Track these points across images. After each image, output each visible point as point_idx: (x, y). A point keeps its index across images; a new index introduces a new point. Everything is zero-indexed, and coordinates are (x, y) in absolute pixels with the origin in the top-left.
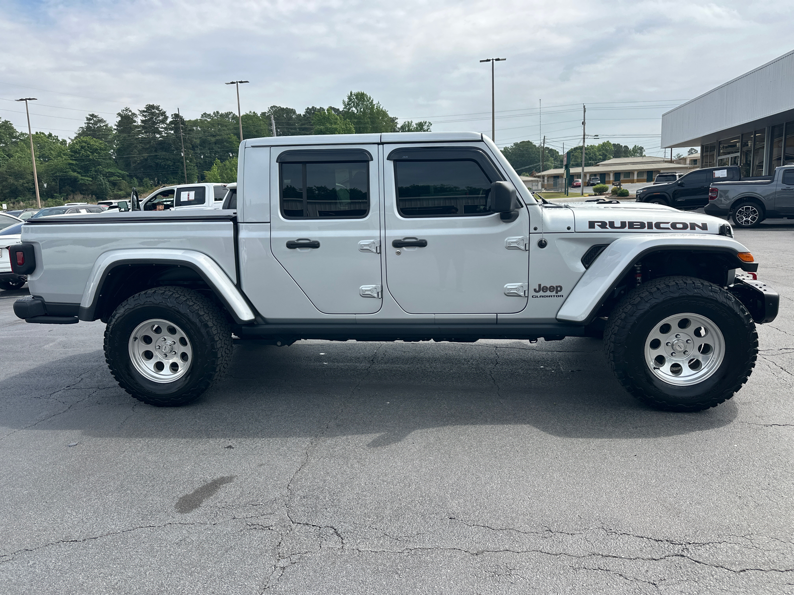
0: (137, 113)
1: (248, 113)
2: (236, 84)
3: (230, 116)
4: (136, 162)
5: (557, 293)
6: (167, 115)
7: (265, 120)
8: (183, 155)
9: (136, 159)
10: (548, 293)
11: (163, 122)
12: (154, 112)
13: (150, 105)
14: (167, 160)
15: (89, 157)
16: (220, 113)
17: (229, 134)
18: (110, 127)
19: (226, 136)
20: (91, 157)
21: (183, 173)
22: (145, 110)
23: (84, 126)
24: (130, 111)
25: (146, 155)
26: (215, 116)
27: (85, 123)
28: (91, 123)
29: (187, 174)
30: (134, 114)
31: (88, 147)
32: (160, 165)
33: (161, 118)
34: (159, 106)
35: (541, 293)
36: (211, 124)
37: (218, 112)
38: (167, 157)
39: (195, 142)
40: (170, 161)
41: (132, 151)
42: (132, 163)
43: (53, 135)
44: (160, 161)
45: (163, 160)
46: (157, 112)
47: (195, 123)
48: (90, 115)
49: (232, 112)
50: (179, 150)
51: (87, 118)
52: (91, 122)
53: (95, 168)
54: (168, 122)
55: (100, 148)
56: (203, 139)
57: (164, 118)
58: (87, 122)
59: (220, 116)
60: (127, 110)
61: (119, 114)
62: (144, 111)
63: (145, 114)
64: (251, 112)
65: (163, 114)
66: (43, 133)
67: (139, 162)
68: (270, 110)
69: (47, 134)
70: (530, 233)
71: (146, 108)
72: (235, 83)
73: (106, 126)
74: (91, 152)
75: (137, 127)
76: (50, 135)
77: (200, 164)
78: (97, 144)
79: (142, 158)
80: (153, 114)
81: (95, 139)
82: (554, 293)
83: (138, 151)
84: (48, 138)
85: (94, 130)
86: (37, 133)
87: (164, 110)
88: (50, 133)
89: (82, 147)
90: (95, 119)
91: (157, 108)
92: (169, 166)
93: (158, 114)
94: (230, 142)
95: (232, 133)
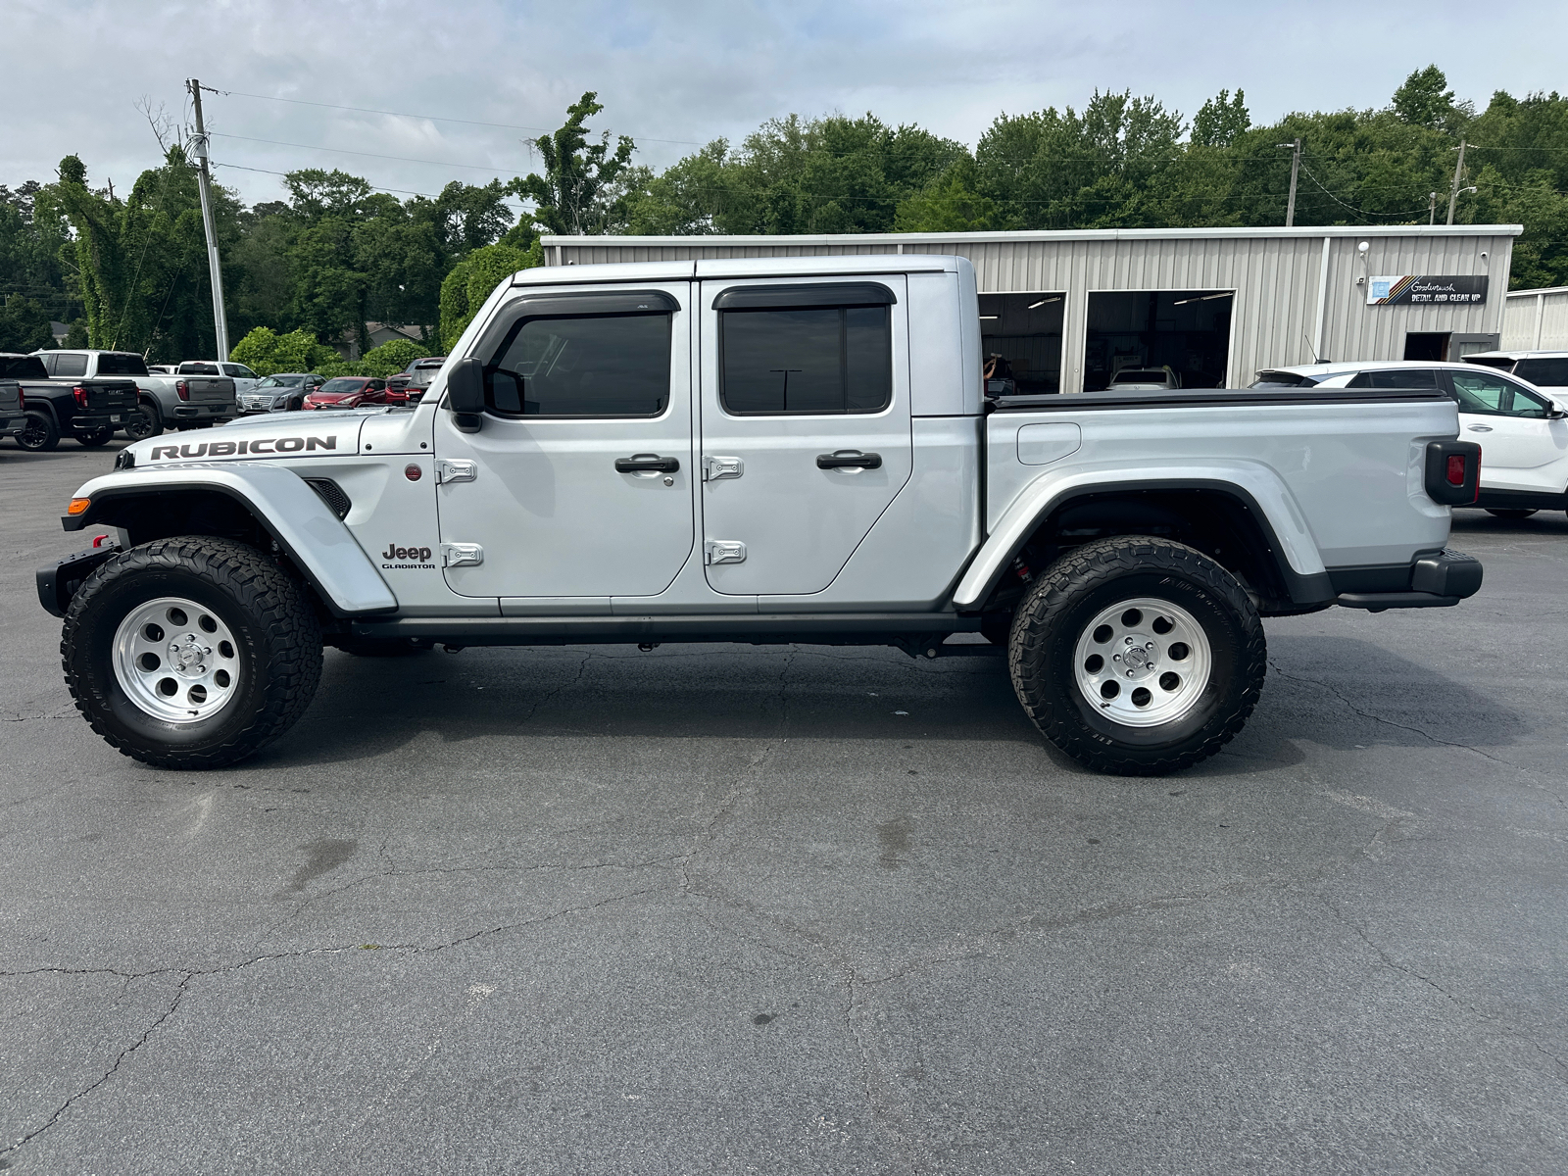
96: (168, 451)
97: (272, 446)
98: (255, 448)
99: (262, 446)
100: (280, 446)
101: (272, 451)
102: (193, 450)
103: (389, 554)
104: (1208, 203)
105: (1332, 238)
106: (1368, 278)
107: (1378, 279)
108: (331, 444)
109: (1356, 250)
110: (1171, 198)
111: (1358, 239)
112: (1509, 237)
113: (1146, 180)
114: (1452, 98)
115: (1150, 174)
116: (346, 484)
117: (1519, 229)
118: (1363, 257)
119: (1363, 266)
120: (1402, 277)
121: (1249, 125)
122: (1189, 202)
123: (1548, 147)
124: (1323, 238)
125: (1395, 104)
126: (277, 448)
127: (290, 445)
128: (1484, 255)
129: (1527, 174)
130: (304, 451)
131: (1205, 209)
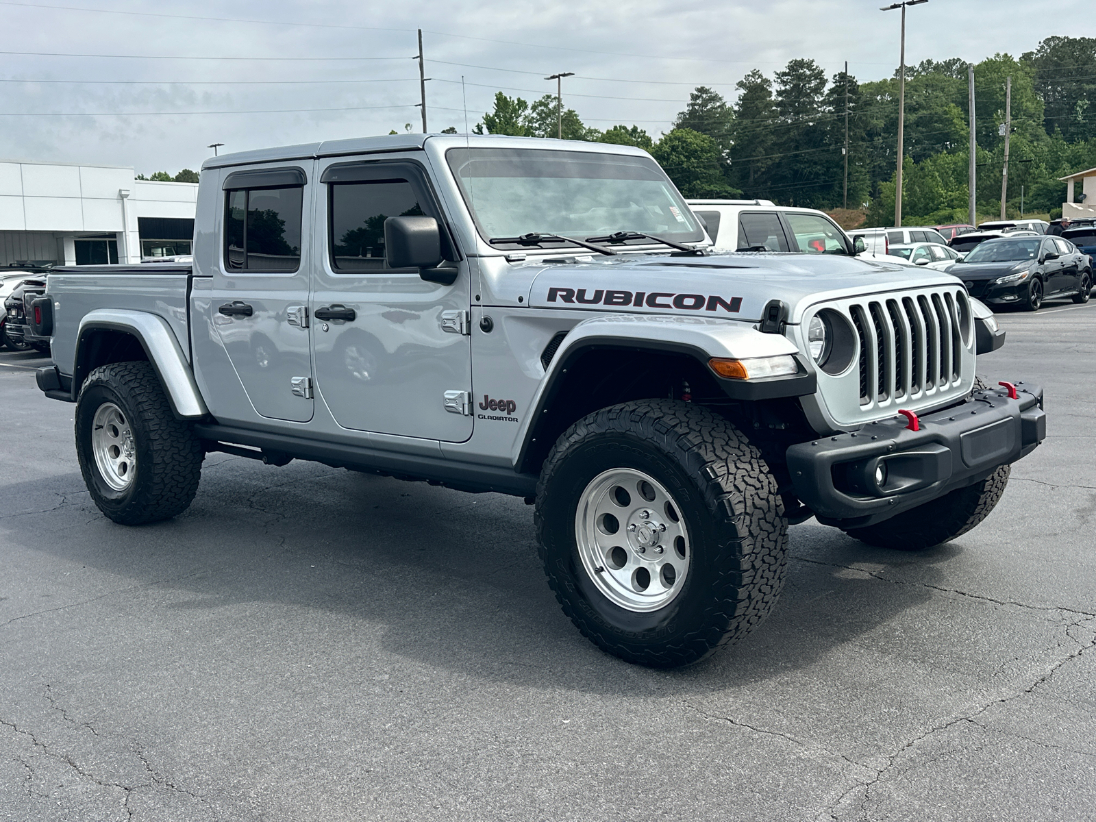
0: (772, 77)
1: (992, 57)
2: (901, 9)
3: (954, 68)
4: (759, 170)
5: (509, 413)
6: (825, 78)
7: (1028, 69)
8: (844, 153)
9: (759, 164)
10: (498, 413)
11: (817, 90)
12: (801, 74)
13: (796, 61)
14: (815, 163)
15: (682, 165)
16: (935, 62)
17: (947, 105)
18: (729, 108)
19: (939, 110)
20: (685, 165)
21: (842, 188)
22: (787, 71)
23: (686, 109)
24: (760, 76)
25: (777, 156)
26: (924, 70)
27: (688, 105)
28: (698, 104)
29: (848, 190)
30: (766, 81)
31: (683, 148)
32: (801, 174)
33: (813, 84)
34: (813, 61)
35: (489, 412)
36: (912, 87)
37: (929, 62)
38: (816, 159)
39: (875, 126)
40: (821, 164)
41: (754, 151)
42: (752, 173)
43: (639, 130)
44: (802, 166)
45: (807, 165)
46: (808, 73)
47: (881, 87)
48: (698, 90)
49: (959, 60)
50: (839, 141)
51: (692, 95)
52: (698, 101)
53: (690, 184)
54: (826, 90)
55: (702, 148)
56: (892, 118)
57: (820, 83)
58: (690, 102)
59: (935, 68)
60: (754, 74)
61: (741, 84)
62: (784, 74)
63: (785, 78)
64: (998, 55)
65: (819, 75)
66: (624, 128)
67: (763, 170)
68: (1042, 47)
69: (630, 128)
70: (471, 306)
71: (789, 67)
72: (899, 6)
73: (722, 106)
74: (686, 157)
75: (771, 104)
76: (635, 129)
77: (880, 167)
78: (698, 141)
79: (770, 162)
80: (800, 77)
81: (695, 132)
82: (504, 414)
83: (765, 150)
84: (631, 135)
85: (701, 118)
86: (615, 128)
87: (821, 68)
88: (634, 127)
89: (674, 148)
90: (704, 96)
91: (809, 65)
92: (817, 174)
93: (810, 76)
94: (947, 120)
95: (953, 102)
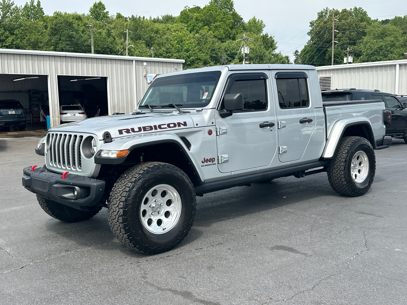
96: (126, 131)
97: (166, 126)
98: (160, 127)
99: (162, 127)
100: (169, 125)
101: (166, 128)
102: (136, 130)
103: (203, 161)
104: (41, 42)
105: (135, 61)
106: (147, 74)
107: (150, 75)
108: (185, 124)
109: (143, 65)
110: (26, 39)
111: (143, 61)
112: (181, 63)
113: (14, 31)
114: (108, 13)
115: (15, 29)
116: (189, 138)
117: (183, 61)
118: (144, 67)
119: (145, 70)
120: (156, 74)
121: (44, 14)
122: (33, 42)
123: (142, 33)
124: (133, 60)
125: (90, 13)
126: (168, 127)
127: (172, 125)
128: (176, 68)
129: (137, 42)
130: (177, 127)
131: (41, 45)
